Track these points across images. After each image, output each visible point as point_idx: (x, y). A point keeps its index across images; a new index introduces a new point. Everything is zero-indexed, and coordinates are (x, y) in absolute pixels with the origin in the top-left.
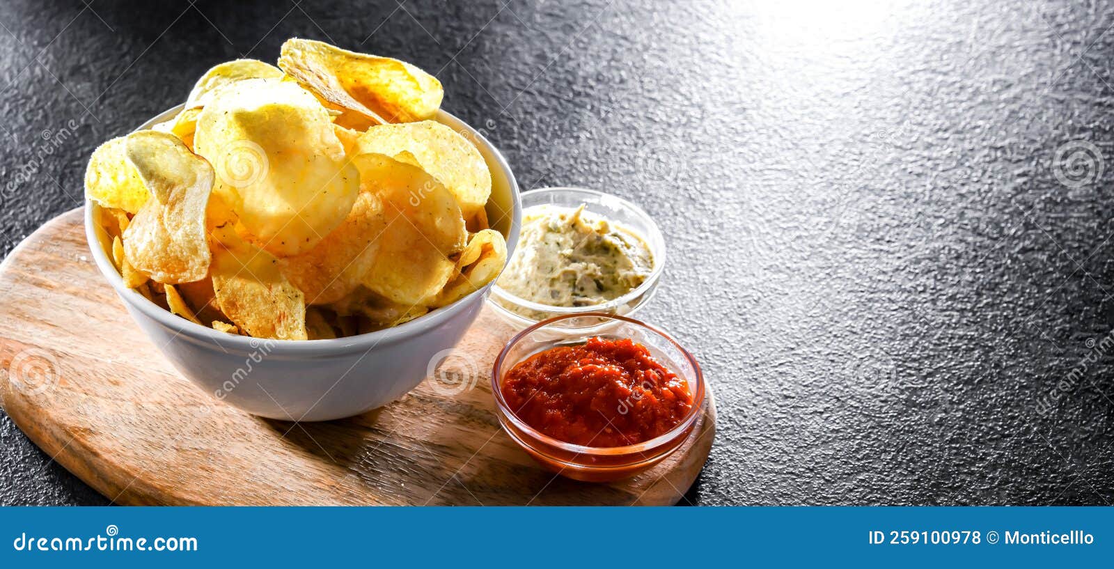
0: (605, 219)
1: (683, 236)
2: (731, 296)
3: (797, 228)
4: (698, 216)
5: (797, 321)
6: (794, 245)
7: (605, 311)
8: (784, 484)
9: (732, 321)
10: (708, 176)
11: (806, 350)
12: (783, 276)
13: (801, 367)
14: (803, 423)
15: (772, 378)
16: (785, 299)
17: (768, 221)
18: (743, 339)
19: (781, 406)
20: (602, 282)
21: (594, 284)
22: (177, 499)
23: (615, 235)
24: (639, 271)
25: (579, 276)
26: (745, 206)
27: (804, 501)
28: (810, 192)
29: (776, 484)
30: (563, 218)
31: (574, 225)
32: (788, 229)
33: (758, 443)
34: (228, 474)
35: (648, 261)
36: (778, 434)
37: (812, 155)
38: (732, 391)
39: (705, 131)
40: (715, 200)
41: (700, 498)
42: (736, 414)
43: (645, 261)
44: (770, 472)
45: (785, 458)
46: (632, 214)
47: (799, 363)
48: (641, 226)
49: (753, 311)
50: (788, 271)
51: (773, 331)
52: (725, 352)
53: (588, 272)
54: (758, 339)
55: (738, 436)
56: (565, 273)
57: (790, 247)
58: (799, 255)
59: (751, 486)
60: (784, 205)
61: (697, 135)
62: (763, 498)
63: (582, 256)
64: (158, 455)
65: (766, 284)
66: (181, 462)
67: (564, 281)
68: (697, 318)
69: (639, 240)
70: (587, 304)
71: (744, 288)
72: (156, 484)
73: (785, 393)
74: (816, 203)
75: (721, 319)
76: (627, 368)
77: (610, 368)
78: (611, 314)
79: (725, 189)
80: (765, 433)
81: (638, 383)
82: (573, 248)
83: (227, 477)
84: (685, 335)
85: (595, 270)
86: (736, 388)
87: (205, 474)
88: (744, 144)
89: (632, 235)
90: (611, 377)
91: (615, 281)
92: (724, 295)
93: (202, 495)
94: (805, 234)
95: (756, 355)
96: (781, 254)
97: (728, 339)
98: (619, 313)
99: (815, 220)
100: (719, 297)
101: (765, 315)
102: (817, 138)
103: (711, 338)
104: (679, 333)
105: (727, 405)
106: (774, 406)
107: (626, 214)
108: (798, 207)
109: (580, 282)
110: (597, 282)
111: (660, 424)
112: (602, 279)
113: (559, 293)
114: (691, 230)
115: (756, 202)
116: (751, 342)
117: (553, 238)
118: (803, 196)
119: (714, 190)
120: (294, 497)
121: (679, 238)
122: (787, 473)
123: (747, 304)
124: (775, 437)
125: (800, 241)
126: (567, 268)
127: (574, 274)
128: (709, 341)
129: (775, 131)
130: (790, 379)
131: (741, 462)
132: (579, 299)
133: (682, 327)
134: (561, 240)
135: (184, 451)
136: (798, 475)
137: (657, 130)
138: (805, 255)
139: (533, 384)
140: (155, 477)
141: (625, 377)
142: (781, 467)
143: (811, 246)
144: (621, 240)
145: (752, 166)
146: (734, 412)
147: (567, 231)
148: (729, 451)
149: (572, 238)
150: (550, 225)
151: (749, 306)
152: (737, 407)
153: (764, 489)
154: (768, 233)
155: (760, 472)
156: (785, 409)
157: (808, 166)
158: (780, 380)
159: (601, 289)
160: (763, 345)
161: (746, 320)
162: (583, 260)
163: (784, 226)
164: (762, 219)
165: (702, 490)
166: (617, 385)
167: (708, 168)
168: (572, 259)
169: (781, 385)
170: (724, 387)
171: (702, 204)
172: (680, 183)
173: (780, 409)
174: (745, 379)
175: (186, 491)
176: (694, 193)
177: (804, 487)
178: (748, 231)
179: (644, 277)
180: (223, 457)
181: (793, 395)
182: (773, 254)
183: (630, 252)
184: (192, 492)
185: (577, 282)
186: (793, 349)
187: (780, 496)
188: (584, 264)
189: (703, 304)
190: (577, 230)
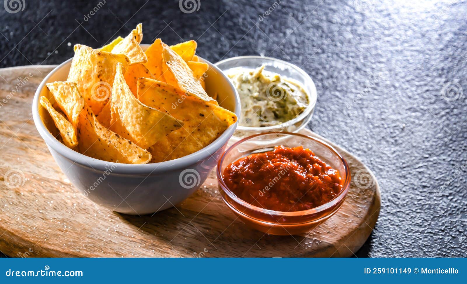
0: (277, 74)
1: (354, 90)
2: (386, 126)
3: (426, 85)
4: (363, 79)
5: (428, 141)
6: (425, 95)
7: (281, 129)
8: (426, 239)
9: (387, 142)
10: (368, 54)
11: (435, 158)
12: (418, 114)
13: (433, 169)
14: (436, 202)
15: (415, 175)
16: (420, 128)
17: (408, 81)
18: (394, 152)
19: (421, 192)
20: (277, 113)
21: (273, 114)
22: (45, 249)
23: (284, 84)
24: (301, 105)
25: (263, 109)
26: (392, 72)
27: (439, 250)
28: (433, 63)
29: (421, 239)
30: (251, 74)
31: (259, 78)
32: (421, 86)
33: (408, 214)
34: (76, 233)
35: (306, 99)
36: (420, 209)
37: (433, 40)
38: (389, 183)
39: (365, 28)
40: (373, 69)
41: (372, 248)
42: (392, 197)
43: (303, 99)
44: (416, 232)
45: (426, 224)
46: (294, 71)
47: (431, 166)
48: (300, 78)
49: (401, 135)
50: (421, 111)
51: (414, 147)
52: (384, 160)
53: (268, 107)
54: (404, 152)
55: (394, 211)
56: (255, 108)
57: (423, 97)
58: (429, 101)
59: (405, 240)
60: (417, 71)
61: (360, 30)
62: (413, 248)
63: (264, 97)
64: (30, 222)
65: (408, 119)
66: (46, 226)
67: (254, 113)
68: (365, 139)
69: (298, 87)
70: (269, 125)
71: (394, 121)
72: (32, 240)
73: (424, 184)
74: (438, 70)
75: (380, 140)
76: (301, 164)
77: (291, 164)
78: (285, 132)
79: (380, 62)
80: (411, 208)
81: (308, 172)
82: (259, 92)
83: (75, 235)
84: (358, 150)
85: (273, 105)
86: (392, 181)
87: (61, 233)
88: (390, 35)
89: (294, 84)
90: (292, 169)
91: (285, 112)
92: (381, 126)
93: (60, 246)
94: (431, 88)
95: (403, 161)
96: (417, 101)
97: (385, 152)
98: (289, 130)
99: (437, 80)
100: (378, 127)
101: (408, 137)
102: (437, 31)
103: (374, 152)
104: (354, 149)
105: (387, 192)
106: (417, 192)
107: (290, 71)
108: (426, 72)
109: (264, 113)
110: (274, 112)
111: (324, 197)
112: (277, 110)
113: (251, 120)
114: (359, 87)
115: (401, 70)
116: (400, 153)
117: (245, 86)
118: (429, 66)
119: (372, 63)
120: (118, 247)
121: (351, 92)
122: (428, 233)
123: (396, 131)
124: (419, 211)
125: (428, 93)
126: (255, 105)
127: (260, 108)
128: (373, 153)
129: (410, 27)
130: (426, 176)
131: (397, 226)
132: (264, 123)
133: (356, 145)
134: (251, 87)
135: (47, 220)
136: (434, 234)
137: (335, 28)
138: (432, 101)
139: (242, 176)
140: (30, 235)
141: (301, 169)
142: (423, 229)
143: (436, 96)
144: (288, 87)
145: (396, 48)
146: (391, 195)
147: (254, 81)
148: (389, 219)
149: (258, 86)
150: (244, 79)
151: (397, 132)
152: (393, 193)
153: (413, 243)
154: (407, 89)
155: (409, 232)
156: (424, 194)
157: (432, 47)
158: (420, 176)
159: (277, 117)
160: (408, 156)
161: (396, 141)
162: (265, 100)
163: (417, 84)
164: (403, 80)
165: (373, 243)
166: (296, 174)
167: (368, 49)
168: (258, 99)
169: (420, 179)
170: (384, 181)
171: (365, 72)
172: (351, 59)
173: (421, 194)
174: (398, 176)
175: (49, 244)
176: (359, 66)
177: (439, 241)
178: (395, 88)
179: (305, 108)
180: (72, 223)
181: (428, 185)
182: (411, 101)
183: (294, 94)
184: (53, 244)
185: (262, 113)
186: (427, 158)
187: (424, 247)
188: (266, 102)
189: (368, 131)
190: (260, 81)
